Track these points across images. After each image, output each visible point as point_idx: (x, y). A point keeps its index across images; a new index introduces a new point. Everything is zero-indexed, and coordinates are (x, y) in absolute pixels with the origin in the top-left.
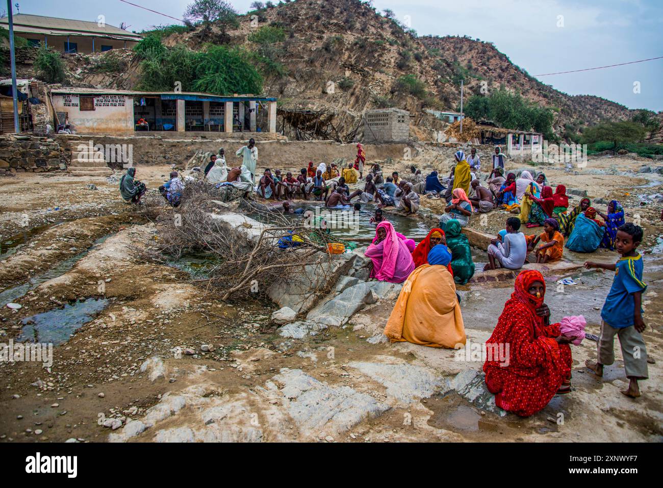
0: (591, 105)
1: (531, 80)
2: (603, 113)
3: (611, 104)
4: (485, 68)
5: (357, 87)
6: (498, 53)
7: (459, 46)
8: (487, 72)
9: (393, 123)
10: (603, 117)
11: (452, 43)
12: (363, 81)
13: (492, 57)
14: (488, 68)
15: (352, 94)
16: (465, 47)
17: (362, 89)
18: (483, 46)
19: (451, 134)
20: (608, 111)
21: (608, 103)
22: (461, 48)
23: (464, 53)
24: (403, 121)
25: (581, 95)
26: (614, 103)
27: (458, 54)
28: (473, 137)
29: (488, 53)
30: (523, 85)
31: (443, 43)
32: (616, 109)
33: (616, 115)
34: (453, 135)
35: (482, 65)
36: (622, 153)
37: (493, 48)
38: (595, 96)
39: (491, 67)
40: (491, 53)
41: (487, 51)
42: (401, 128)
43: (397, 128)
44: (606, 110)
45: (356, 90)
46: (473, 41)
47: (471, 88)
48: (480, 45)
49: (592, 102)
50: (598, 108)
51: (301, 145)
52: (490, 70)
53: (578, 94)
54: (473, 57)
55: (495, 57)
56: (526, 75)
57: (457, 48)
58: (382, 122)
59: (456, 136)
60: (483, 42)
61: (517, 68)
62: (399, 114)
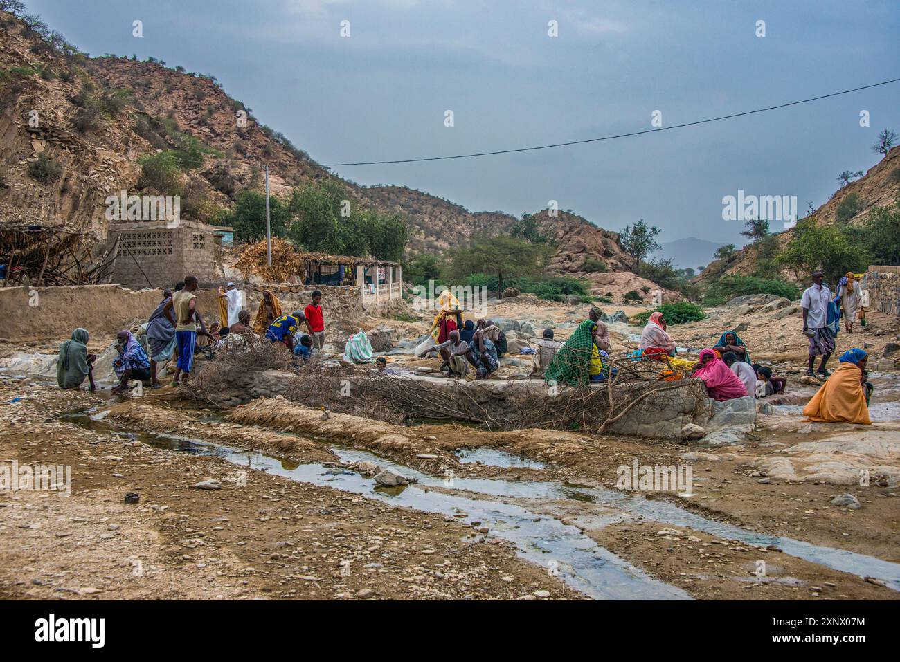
0: (402, 206)
1: (299, 156)
2: (427, 220)
3: (438, 202)
4: (207, 130)
5: (69, 175)
6: (228, 99)
7: (142, 80)
8: (210, 139)
9: (185, 249)
10: (428, 228)
11: (125, 72)
12: (77, 162)
13: (217, 108)
14: (212, 131)
15: (64, 191)
16: (157, 85)
17: (81, 181)
18: (194, 84)
19: (250, 269)
20: (436, 217)
21: (432, 202)
22: (147, 86)
23: (155, 98)
24: (202, 246)
25: (379, 186)
26: (442, 200)
27: (143, 98)
28: (291, 273)
29: (209, 99)
30: (286, 166)
31: (104, 71)
32: (448, 212)
33: (451, 223)
34: (255, 271)
35: (199, 124)
36: (510, 295)
37: (216, 90)
38: (406, 188)
39: (218, 129)
40: (212, 100)
41: (204, 95)
42: (200, 259)
43: (192, 259)
44: (430, 215)
45: (71, 182)
46: (172, 73)
47: (206, 175)
48: (186, 81)
49: (403, 200)
50: (417, 212)
51: (67, 295)
52: (217, 135)
53: (375, 184)
54: (176, 107)
55: (223, 108)
56: (287, 147)
57: (139, 85)
58: (157, 247)
59: (260, 272)
60: (192, 75)
61: (267, 132)
62: (195, 233)
